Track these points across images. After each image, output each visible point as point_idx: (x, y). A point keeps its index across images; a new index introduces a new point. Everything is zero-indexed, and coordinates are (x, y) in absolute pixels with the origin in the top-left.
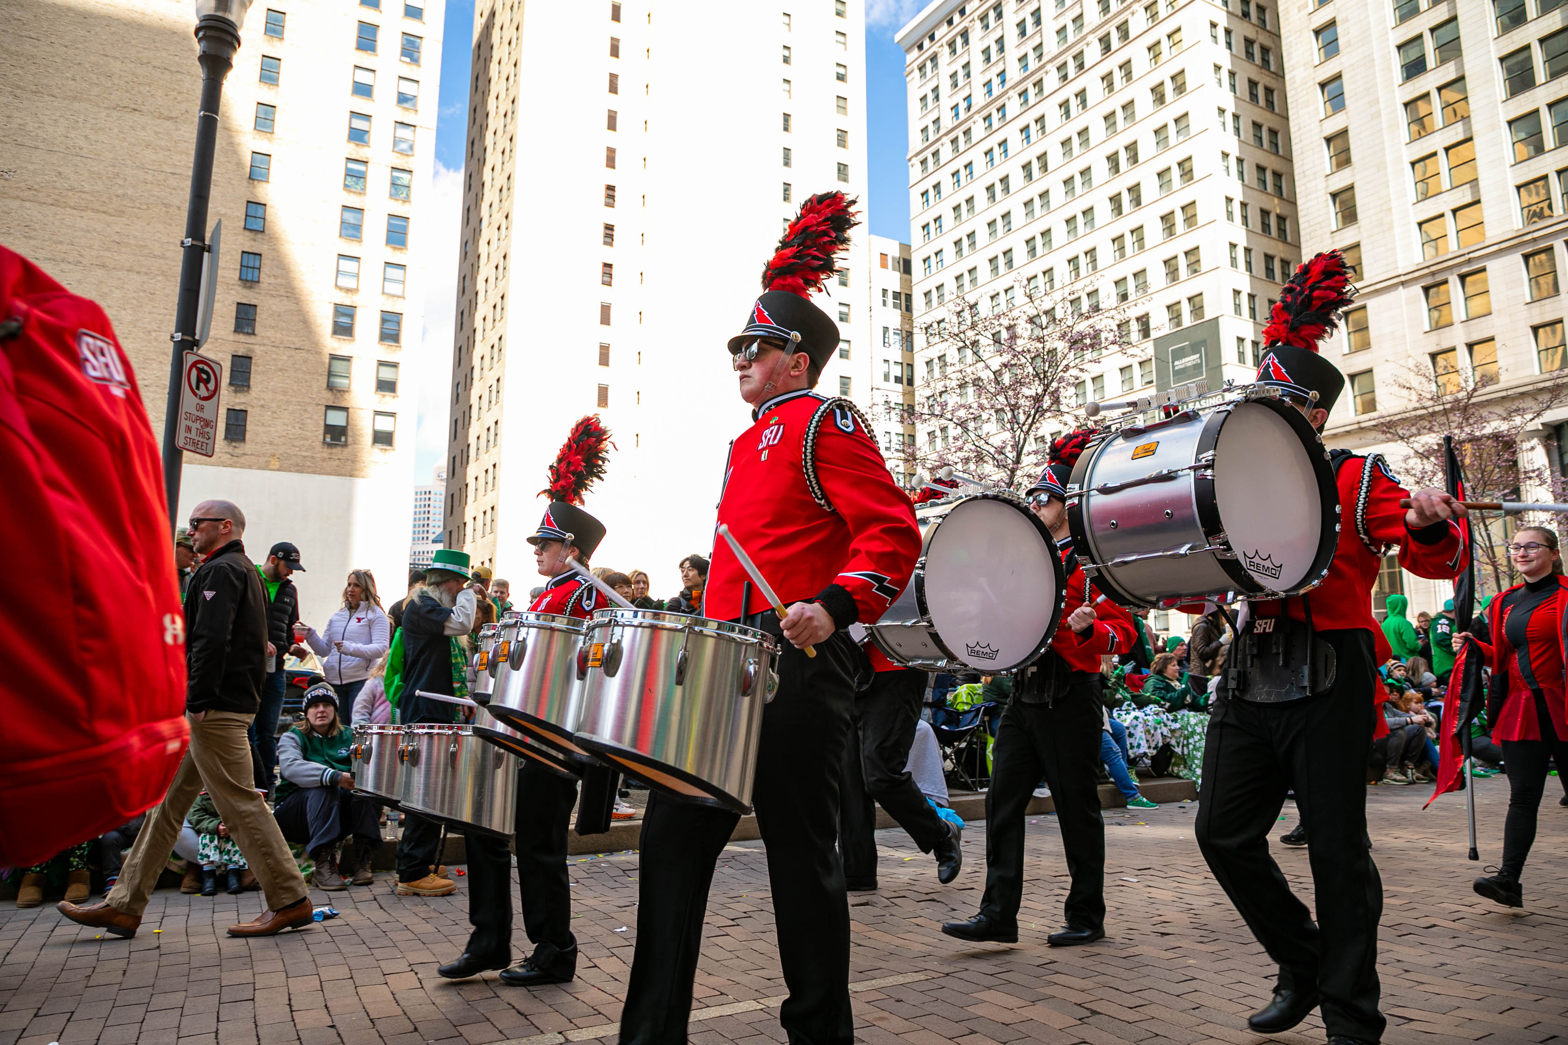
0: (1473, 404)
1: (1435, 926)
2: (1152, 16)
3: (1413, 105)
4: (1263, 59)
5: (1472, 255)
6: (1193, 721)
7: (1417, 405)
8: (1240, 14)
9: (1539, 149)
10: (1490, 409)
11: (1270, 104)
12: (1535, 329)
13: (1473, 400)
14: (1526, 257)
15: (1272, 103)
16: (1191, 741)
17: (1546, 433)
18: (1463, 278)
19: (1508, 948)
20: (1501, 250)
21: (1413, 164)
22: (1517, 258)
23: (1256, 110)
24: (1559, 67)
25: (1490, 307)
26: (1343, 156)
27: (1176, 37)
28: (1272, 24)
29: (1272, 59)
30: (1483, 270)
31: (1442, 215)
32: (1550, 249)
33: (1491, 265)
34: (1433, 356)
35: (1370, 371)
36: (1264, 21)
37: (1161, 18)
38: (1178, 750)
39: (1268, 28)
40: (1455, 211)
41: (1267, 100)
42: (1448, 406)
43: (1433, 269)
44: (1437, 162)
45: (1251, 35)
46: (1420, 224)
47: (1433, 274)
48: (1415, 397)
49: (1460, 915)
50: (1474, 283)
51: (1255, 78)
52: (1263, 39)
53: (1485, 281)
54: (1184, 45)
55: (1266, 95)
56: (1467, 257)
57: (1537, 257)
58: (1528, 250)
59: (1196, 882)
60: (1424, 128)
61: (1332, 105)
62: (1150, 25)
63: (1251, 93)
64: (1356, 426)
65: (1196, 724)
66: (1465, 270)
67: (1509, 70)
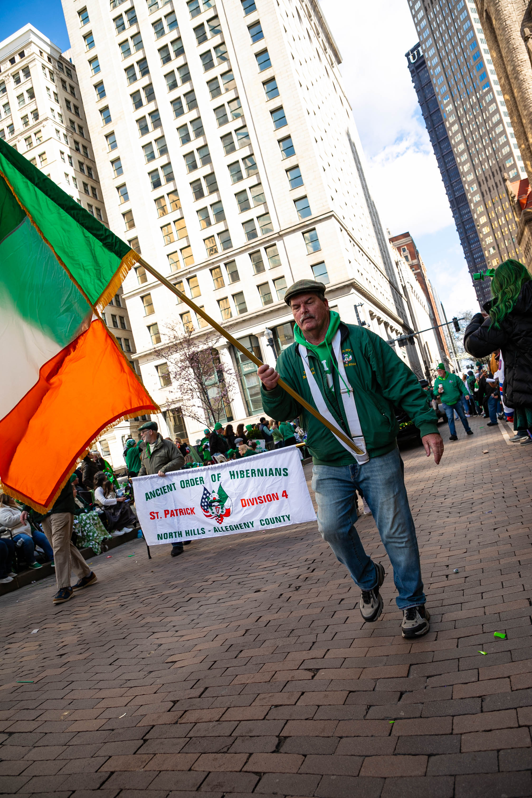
0: (192, 339)
1: (191, 598)
2: (29, 144)
3: (158, 201)
4: (89, 173)
5: (190, 270)
6: (84, 518)
7: (169, 342)
8: (75, 149)
9: (209, 224)
10: (200, 340)
11: (95, 195)
12: (218, 301)
13: (191, 337)
14: (211, 270)
15: (96, 195)
16: (86, 528)
17: (228, 346)
18: (188, 280)
19: (220, 599)
20: (201, 267)
21: (161, 228)
22: (207, 270)
23: (89, 198)
24: (213, 190)
25: (200, 292)
26: (132, 223)
27: (44, 157)
28: (91, 156)
29: (93, 173)
30: (195, 276)
31: (176, 252)
32: (219, 267)
33: (198, 273)
34: (181, 315)
35: (156, 324)
36: (87, 154)
37: (34, 146)
38: (80, 534)
39: (89, 157)
40: (181, 250)
41: (93, 193)
42: (182, 340)
43: (176, 276)
44: (171, 227)
45: (82, 160)
46: (168, 256)
47: (176, 278)
48: (168, 338)
49: (201, 588)
50: (193, 282)
51: (86, 182)
52: (87, 162)
53: (197, 281)
54: (48, 161)
55: (92, 191)
56: (188, 271)
57: (216, 270)
58: (211, 267)
59: (85, 611)
60: (164, 211)
61: (124, 198)
62: (29, 149)
63: (85, 189)
64: (153, 350)
65: (86, 519)
66: (189, 276)
67: (194, 189)
